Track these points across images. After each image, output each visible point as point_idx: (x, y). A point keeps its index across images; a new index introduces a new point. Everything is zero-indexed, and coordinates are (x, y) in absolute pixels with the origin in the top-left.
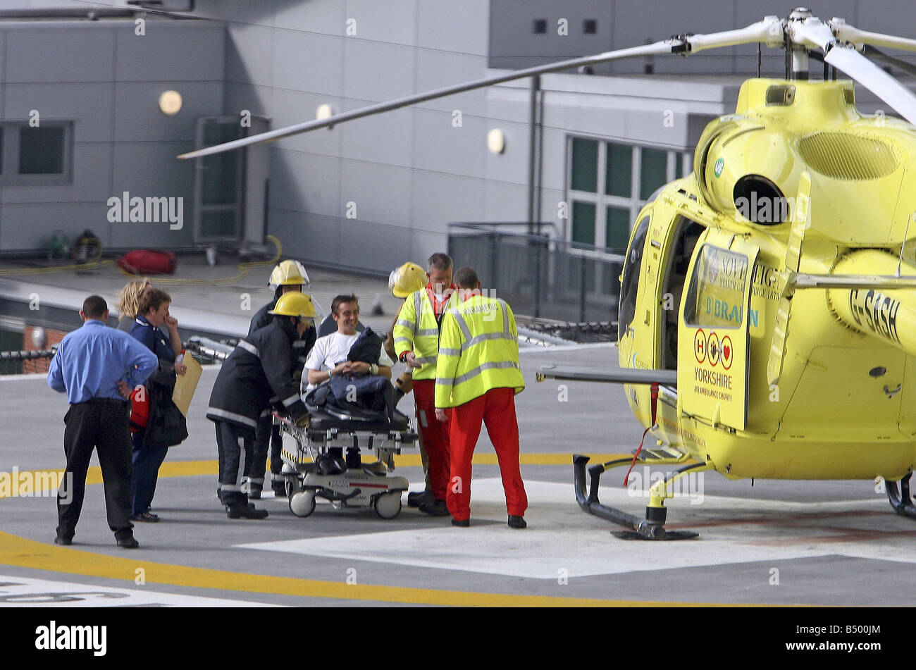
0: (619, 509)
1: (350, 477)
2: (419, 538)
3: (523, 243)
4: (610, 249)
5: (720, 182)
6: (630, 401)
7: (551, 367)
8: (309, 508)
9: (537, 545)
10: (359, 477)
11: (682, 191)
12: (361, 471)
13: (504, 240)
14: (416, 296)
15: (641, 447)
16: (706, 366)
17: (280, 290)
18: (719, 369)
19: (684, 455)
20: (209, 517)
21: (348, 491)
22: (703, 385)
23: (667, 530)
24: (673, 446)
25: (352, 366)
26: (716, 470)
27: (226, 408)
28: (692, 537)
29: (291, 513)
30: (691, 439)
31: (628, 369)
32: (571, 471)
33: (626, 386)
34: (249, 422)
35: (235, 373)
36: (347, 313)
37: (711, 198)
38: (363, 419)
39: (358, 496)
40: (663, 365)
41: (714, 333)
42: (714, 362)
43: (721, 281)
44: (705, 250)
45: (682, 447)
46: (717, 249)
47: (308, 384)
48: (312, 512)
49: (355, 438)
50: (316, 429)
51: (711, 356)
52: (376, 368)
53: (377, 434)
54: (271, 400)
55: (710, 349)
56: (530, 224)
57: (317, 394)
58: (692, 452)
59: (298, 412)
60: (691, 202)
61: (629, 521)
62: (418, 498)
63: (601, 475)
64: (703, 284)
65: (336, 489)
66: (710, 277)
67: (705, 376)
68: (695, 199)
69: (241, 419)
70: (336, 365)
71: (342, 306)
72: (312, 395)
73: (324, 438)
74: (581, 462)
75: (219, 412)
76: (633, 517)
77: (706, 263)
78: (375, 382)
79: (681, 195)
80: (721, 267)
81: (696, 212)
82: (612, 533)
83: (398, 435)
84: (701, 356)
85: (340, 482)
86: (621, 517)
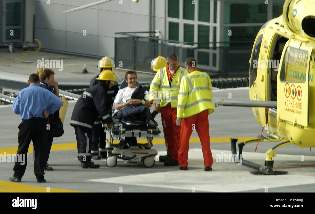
0: (251, 161)
1: (132, 149)
2: (166, 176)
3: (147, 40)
4: (186, 43)
5: (295, 19)
6: (255, 114)
7: (221, 100)
8: (115, 163)
9: (218, 178)
10: (136, 149)
11: (277, 23)
12: (137, 147)
13: (139, 40)
14: (161, 70)
15: (261, 135)
16: (290, 99)
17: (102, 69)
18: (296, 100)
19: (280, 138)
20: (74, 168)
21: (131, 156)
22: (289, 107)
23: (274, 170)
24: (275, 134)
25: (133, 101)
26: (295, 144)
27: (79, 120)
28: (285, 173)
29: (107, 165)
30: (284, 131)
31: (254, 101)
32: (230, 145)
33: (253, 108)
34: (89, 126)
35: (82, 105)
36: (131, 79)
37: (291, 26)
38: (136, 125)
39: (136, 158)
40: (270, 99)
41: (293, 85)
42: (293, 97)
43: (296, 62)
44: (289, 49)
45: (279, 134)
46: (294, 48)
47: (115, 109)
48: (116, 165)
49: (133, 133)
50: (116, 129)
51: (292, 95)
52: (143, 102)
53: (142, 131)
54: (98, 117)
55: (292, 92)
56: (150, 32)
57: (118, 114)
58: (284, 136)
59: (109, 121)
60: (281, 28)
61: (257, 166)
62: (163, 158)
63: (243, 147)
64: (288, 63)
65: (126, 155)
66: (291, 61)
67: (290, 104)
68: (283, 27)
69: (85, 125)
70: (127, 101)
71: (129, 76)
72: (116, 114)
73: (120, 133)
74: (234, 141)
75: (76, 122)
76: (258, 165)
77: (289, 55)
78: (141, 109)
79: (276, 25)
80: (296, 56)
81: (284, 32)
82: (250, 172)
83: (152, 131)
84: (287, 95)
85: (128, 152)
86: (253, 165)
